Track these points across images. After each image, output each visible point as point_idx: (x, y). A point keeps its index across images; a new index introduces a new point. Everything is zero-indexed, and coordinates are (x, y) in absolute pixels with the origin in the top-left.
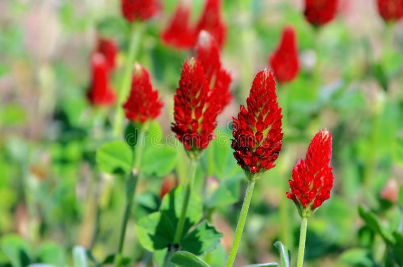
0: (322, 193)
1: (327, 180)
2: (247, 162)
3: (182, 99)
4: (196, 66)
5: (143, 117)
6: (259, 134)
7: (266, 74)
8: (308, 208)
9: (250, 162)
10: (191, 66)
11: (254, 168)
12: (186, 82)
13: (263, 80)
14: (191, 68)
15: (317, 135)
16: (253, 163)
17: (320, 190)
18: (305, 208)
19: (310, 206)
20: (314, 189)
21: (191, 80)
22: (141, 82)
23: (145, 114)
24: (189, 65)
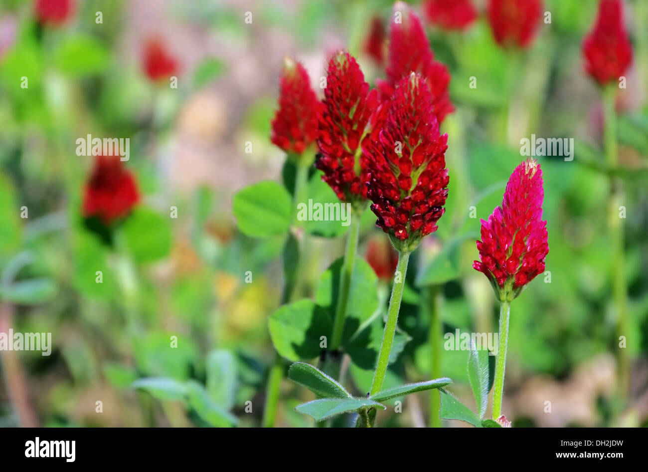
0: (528, 263)
1: (535, 241)
2: (390, 223)
3: (329, 118)
4: (347, 66)
5: (298, 144)
6: (405, 177)
7: (413, 82)
8: (508, 287)
9: (393, 222)
10: (339, 64)
11: (401, 232)
12: (333, 91)
13: (408, 92)
14: (338, 68)
15: (518, 169)
16: (400, 225)
17: (524, 258)
18: (502, 286)
19: (510, 284)
20: (515, 257)
21: (340, 88)
22: (295, 87)
23: (302, 139)
24: (336, 64)
